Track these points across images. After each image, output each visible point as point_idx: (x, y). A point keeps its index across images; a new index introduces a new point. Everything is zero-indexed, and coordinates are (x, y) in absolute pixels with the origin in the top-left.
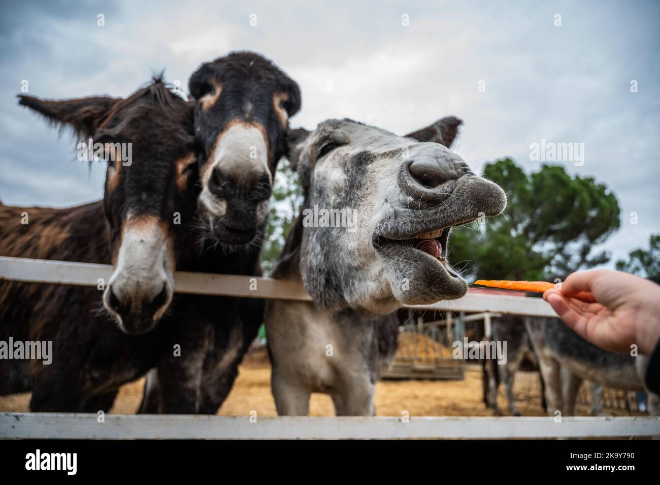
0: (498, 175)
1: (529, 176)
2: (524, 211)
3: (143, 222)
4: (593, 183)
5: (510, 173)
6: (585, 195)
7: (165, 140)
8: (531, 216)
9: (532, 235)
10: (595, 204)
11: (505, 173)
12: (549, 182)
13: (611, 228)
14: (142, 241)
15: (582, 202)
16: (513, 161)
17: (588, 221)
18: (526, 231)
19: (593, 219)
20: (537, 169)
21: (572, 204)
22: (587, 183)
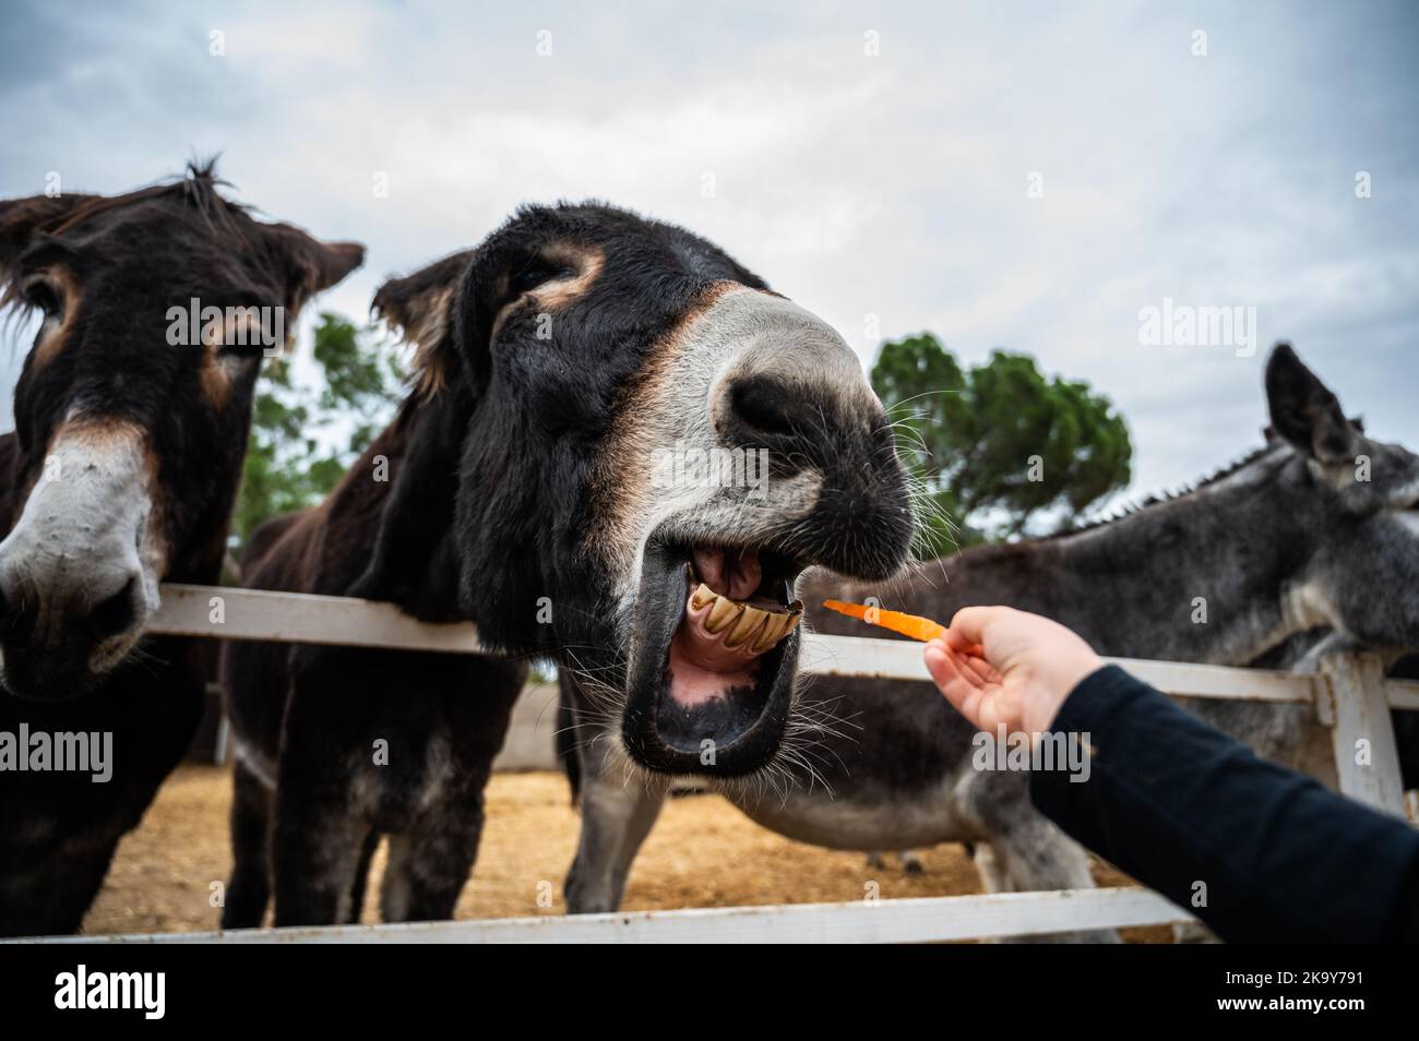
0: (907, 367)
1: (968, 373)
2: (955, 445)
3: (104, 431)
4: (1085, 394)
5: (929, 365)
6: (1070, 418)
7: (191, 277)
8: (967, 455)
9: (966, 494)
10: (1087, 437)
11: (921, 365)
12: (1004, 387)
13: (1113, 485)
14: (91, 467)
15: (1065, 429)
16: (937, 342)
17: (1073, 469)
18: (957, 484)
19: (1083, 465)
20: (983, 360)
21: (1046, 435)
22: (1073, 394)
